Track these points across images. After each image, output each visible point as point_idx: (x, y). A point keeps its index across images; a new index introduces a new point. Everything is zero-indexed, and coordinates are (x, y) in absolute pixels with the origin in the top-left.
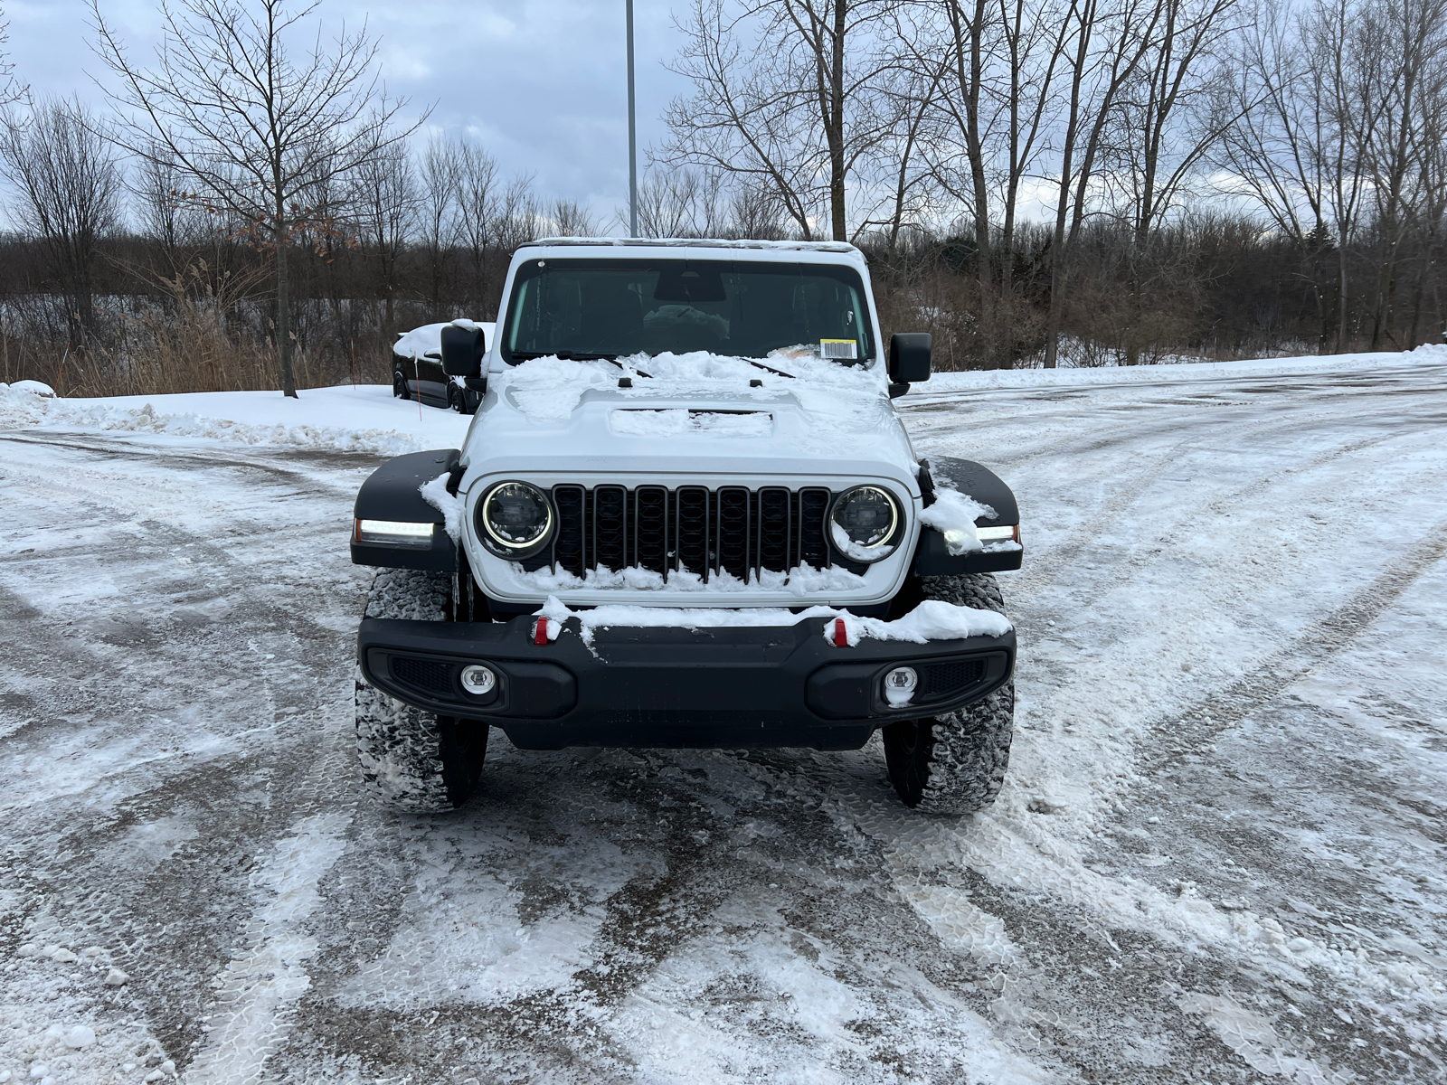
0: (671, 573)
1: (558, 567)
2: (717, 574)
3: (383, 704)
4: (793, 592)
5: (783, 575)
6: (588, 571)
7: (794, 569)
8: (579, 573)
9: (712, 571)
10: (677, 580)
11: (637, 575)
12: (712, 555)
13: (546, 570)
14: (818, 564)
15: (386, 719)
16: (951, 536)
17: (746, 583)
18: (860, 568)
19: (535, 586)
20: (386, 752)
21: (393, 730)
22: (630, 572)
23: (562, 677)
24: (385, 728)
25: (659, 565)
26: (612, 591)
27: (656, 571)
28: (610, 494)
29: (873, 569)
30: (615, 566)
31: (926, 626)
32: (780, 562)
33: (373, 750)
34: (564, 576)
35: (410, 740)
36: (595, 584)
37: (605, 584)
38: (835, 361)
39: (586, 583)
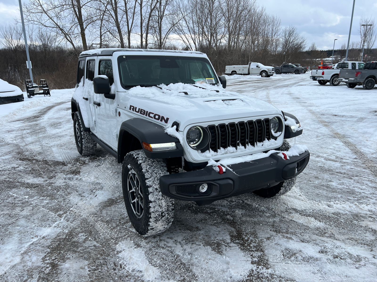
0: (238, 147)
1: (211, 150)
2: (248, 146)
4: (265, 148)
5: (262, 143)
6: (218, 150)
7: (264, 141)
8: (215, 151)
9: (247, 145)
10: (240, 149)
11: (231, 149)
12: (247, 140)
13: (208, 151)
14: (269, 139)
15: (161, 210)
16: (292, 128)
17: (254, 147)
18: (275, 138)
19: (206, 157)
20: (159, 220)
21: (162, 213)
22: (229, 148)
23: (231, 182)
24: (160, 213)
25: (235, 145)
26: (225, 155)
27: (234, 147)
28: (222, 126)
29: (278, 139)
30: (225, 147)
31: (298, 151)
32: (261, 140)
33: (155, 221)
34: (212, 152)
35: (167, 214)
36: (221, 154)
37: (223, 153)
38: (211, 84)
39: (218, 153)
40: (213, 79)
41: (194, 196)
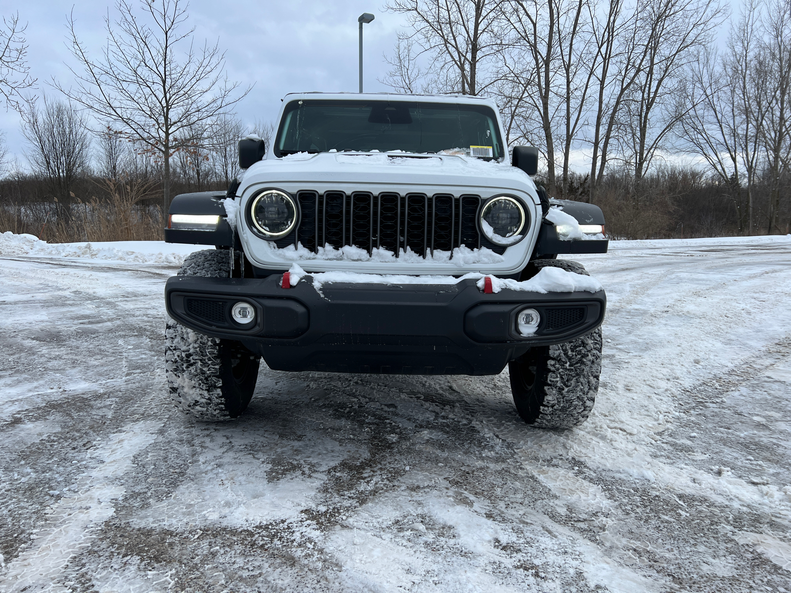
0: (375, 250)
1: (300, 245)
2: (405, 252)
3: (182, 338)
4: (456, 264)
5: (448, 253)
6: (319, 248)
7: (456, 249)
8: (313, 249)
9: (401, 249)
10: (378, 254)
11: (352, 251)
12: (402, 238)
13: (292, 247)
14: (472, 246)
15: (184, 348)
16: (560, 229)
17: (424, 258)
18: (500, 249)
19: (284, 257)
21: (188, 356)
22: (346, 248)
23: (300, 309)
24: (184, 355)
25: (366, 245)
26: (335, 261)
27: (363, 248)
28: (334, 197)
29: (509, 251)
30: (337, 246)
31: (547, 282)
32: (447, 245)
33: (176, 370)
34: (303, 251)
35: (200, 363)
36: (324, 257)
37: (330, 257)
38: (479, 158)
39: (318, 256)
40: (490, 149)
41: (218, 327)
